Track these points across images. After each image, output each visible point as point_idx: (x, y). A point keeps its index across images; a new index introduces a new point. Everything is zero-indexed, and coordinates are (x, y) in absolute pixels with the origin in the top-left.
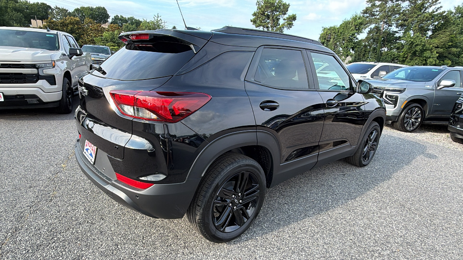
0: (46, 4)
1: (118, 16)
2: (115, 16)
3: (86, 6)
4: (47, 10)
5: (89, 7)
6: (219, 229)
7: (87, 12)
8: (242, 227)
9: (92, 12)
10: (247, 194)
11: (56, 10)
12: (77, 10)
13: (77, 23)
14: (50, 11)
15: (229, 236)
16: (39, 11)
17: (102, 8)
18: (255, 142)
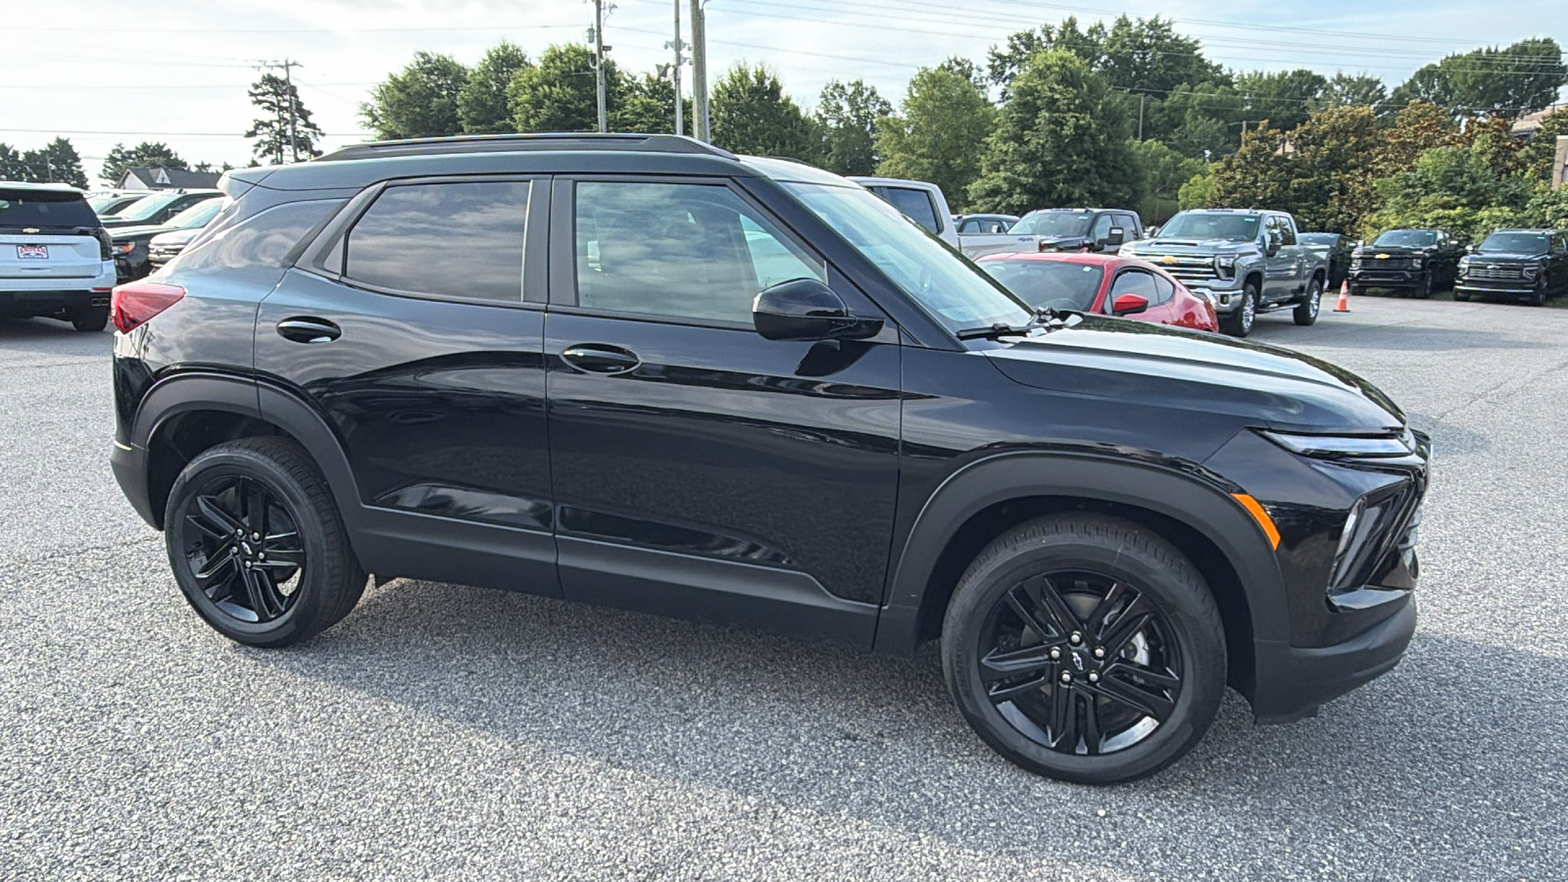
0: (1310, 73)
3: (1466, 51)
4: (1311, 91)
5: (1480, 51)
6: (204, 591)
7: (1466, 74)
8: (263, 625)
9: (1485, 71)
10: (270, 543)
11: (1337, 88)
12: (1426, 75)
13: (1362, 126)
14: (1318, 96)
15: (226, 622)
16: (1278, 104)
17: (1538, 45)
18: (254, 409)
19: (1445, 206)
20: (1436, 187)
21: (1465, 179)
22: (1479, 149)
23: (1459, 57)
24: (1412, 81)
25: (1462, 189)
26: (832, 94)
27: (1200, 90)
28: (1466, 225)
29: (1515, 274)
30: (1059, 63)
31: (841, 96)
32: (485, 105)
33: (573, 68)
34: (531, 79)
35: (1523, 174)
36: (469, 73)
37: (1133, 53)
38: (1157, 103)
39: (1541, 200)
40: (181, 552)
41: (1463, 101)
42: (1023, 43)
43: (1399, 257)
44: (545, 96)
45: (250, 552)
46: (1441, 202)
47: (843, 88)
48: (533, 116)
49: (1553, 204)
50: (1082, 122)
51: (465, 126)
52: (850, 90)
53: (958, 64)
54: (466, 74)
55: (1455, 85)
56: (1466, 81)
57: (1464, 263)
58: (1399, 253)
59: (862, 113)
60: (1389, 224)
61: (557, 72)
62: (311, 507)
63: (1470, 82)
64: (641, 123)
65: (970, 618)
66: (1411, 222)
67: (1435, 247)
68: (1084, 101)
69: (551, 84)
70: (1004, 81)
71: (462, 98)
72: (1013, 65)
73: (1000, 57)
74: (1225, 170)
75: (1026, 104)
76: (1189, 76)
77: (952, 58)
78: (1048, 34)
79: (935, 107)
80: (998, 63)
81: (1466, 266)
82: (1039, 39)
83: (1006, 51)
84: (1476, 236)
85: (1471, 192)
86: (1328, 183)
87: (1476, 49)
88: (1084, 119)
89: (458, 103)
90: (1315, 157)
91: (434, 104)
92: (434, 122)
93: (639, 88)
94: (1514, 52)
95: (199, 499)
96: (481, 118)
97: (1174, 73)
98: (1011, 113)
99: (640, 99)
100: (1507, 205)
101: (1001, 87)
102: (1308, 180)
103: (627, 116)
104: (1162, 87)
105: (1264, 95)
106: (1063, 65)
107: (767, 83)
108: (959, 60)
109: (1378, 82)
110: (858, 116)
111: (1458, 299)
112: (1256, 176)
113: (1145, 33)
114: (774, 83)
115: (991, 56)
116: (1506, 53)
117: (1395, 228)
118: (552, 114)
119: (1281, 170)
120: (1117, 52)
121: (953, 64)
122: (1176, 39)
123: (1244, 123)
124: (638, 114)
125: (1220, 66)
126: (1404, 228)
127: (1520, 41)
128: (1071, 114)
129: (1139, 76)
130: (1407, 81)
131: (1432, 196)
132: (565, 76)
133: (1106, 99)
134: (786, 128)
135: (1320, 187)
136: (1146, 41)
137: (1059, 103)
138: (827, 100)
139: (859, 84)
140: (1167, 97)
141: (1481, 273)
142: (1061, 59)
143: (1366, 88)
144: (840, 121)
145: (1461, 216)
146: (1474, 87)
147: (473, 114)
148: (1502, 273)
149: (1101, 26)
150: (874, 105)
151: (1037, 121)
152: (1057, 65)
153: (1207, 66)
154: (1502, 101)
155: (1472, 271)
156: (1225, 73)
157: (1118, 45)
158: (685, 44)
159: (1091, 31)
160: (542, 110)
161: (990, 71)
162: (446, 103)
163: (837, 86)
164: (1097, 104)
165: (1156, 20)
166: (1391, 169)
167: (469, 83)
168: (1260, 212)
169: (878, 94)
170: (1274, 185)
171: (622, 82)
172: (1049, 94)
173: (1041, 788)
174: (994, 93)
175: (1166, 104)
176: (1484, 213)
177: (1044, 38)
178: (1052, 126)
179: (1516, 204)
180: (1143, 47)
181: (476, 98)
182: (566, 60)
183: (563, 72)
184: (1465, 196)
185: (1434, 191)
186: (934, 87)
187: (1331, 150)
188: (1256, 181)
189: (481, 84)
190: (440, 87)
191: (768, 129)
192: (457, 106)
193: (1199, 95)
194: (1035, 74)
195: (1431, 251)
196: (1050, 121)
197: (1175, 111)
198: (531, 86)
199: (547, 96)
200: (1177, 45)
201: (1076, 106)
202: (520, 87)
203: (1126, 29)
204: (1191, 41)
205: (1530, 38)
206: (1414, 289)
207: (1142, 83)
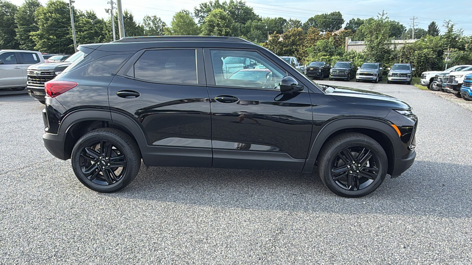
0: (282, 18)
1: (355, 20)
2: (350, 21)
3: (320, 14)
4: (283, 24)
5: (323, 14)
6: (87, 177)
7: (320, 20)
8: (110, 185)
9: (325, 20)
10: (112, 160)
11: (290, 23)
12: (311, 20)
13: (300, 34)
14: (285, 25)
15: (96, 186)
16: (275, 27)
17: (337, 13)
18: (110, 119)
19: (324, 55)
20: (321, 50)
21: (328, 48)
22: (331, 41)
23: (318, 15)
24: (307, 22)
25: (328, 51)
26: (147, 19)
27: (255, 22)
28: (329, 61)
29: (343, 73)
30: (220, 13)
31: (150, 20)
32: (25, 19)
33: (59, 8)
34: (43, 11)
35: (341, 47)
36: (18, 8)
37: (235, 11)
38: (243, 25)
39: (346, 54)
40: (78, 166)
41: (320, 27)
42: (204, 6)
43: (316, 69)
44: (49, 17)
45: (105, 164)
46: (323, 54)
47: (150, 17)
48: (45, 23)
49: (349, 55)
50: (227, 31)
51: (18, 26)
52: (152, 18)
53: (185, 11)
54: (17, 8)
55: (318, 23)
56: (320, 22)
57: (331, 71)
58: (316, 68)
59: (157, 25)
60: (311, 60)
61: (53, 9)
62: (129, 148)
63: (322, 22)
64: (86, 27)
65: (329, 160)
66: (316, 60)
67: (323, 66)
68: (227, 24)
69: (51, 13)
70: (199, 17)
71: (17, 16)
72: (201, 13)
73: (197, 10)
74: (266, 45)
75: (210, 25)
76: (251, 18)
77: (183, 10)
78: (211, 4)
79: (182, 24)
80: (197, 12)
81: (332, 71)
82: (208, 5)
83: (199, 9)
84: (332, 63)
85: (330, 52)
86: (292, 49)
87: (322, 14)
88: (228, 30)
89: (15, 18)
90: (289, 42)
91: (5, 18)
92: (5, 24)
93: (84, 15)
94: (331, 15)
95: (86, 149)
96: (24, 23)
97: (247, 17)
98: (206, 27)
99: (85, 19)
100: (338, 55)
101: (198, 19)
102: (288, 48)
103: (80, 24)
104: (243, 20)
105: (271, 24)
106: (221, 14)
107: (128, 15)
108: (185, 10)
109: (300, 22)
110: (156, 27)
111: (330, 80)
112: (274, 47)
113: (238, 5)
114: (131, 15)
115: (195, 10)
116: (329, 15)
117: (313, 61)
118: (53, 23)
119: (280, 45)
120: (231, 10)
121: (184, 11)
122: (247, 7)
123: (268, 32)
124: (84, 24)
125: (258, 15)
126: (315, 61)
127: (332, 12)
128: (224, 28)
129: (237, 17)
130: (306, 22)
131: (321, 53)
132: (57, 11)
133: (233, 24)
134: (136, 30)
135: (290, 50)
136: (239, 7)
137: (220, 25)
138: (145, 21)
139: (155, 17)
140: (245, 24)
141: (335, 73)
142: (220, 12)
143: (297, 23)
144: (150, 28)
145: (328, 58)
146: (322, 24)
147: (21, 22)
148: (340, 73)
149: (226, 2)
150: (160, 23)
151: (214, 30)
152: (219, 14)
153: (255, 15)
154: (329, 28)
155: (333, 73)
156: (260, 17)
157: (231, 8)
158: (114, 3)
159: (223, 4)
160: (48, 22)
161: (195, 14)
162: (10, 18)
163: (148, 17)
164: (231, 26)
165: (241, 1)
166: (309, 45)
167: (18, 11)
168: (289, 57)
169: (161, 20)
170: (279, 50)
171: (77, 13)
172: (217, 22)
173: (347, 200)
174: (196, 20)
175: (245, 26)
176: (333, 57)
177: (210, 5)
178: (219, 32)
179: (340, 55)
180: (238, 9)
181: (22, 16)
182: (56, 5)
183: (56, 9)
184: (329, 53)
185: (321, 51)
186: (181, 18)
187: (292, 40)
188: (274, 48)
189: (23, 11)
190: (7, 12)
191: (130, 30)
192: (15, 19)
193: (254, 24)
194: (213, 16)
195: (323, 67)
196: (218, 30)
197: (248, 28)
198: (44, 13)
199: (51, 17)
200: (247, 9)
201: (225, 26)
202: (39, 13)
203: (233, 3)
204: (251, 8)
205: (335, 11)
206: (319, 78)
207: (238, 20)
